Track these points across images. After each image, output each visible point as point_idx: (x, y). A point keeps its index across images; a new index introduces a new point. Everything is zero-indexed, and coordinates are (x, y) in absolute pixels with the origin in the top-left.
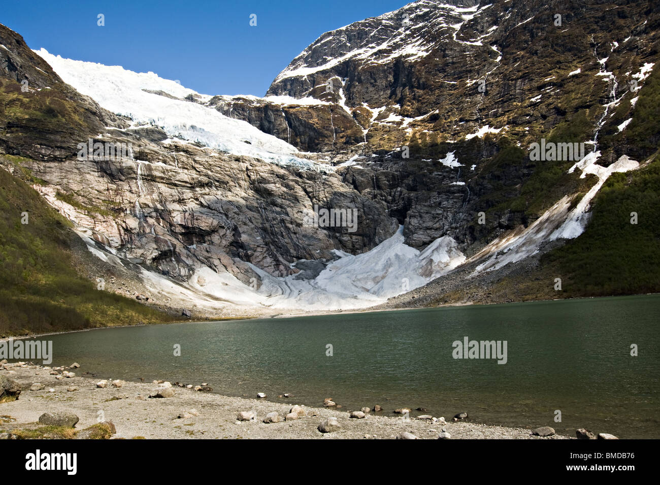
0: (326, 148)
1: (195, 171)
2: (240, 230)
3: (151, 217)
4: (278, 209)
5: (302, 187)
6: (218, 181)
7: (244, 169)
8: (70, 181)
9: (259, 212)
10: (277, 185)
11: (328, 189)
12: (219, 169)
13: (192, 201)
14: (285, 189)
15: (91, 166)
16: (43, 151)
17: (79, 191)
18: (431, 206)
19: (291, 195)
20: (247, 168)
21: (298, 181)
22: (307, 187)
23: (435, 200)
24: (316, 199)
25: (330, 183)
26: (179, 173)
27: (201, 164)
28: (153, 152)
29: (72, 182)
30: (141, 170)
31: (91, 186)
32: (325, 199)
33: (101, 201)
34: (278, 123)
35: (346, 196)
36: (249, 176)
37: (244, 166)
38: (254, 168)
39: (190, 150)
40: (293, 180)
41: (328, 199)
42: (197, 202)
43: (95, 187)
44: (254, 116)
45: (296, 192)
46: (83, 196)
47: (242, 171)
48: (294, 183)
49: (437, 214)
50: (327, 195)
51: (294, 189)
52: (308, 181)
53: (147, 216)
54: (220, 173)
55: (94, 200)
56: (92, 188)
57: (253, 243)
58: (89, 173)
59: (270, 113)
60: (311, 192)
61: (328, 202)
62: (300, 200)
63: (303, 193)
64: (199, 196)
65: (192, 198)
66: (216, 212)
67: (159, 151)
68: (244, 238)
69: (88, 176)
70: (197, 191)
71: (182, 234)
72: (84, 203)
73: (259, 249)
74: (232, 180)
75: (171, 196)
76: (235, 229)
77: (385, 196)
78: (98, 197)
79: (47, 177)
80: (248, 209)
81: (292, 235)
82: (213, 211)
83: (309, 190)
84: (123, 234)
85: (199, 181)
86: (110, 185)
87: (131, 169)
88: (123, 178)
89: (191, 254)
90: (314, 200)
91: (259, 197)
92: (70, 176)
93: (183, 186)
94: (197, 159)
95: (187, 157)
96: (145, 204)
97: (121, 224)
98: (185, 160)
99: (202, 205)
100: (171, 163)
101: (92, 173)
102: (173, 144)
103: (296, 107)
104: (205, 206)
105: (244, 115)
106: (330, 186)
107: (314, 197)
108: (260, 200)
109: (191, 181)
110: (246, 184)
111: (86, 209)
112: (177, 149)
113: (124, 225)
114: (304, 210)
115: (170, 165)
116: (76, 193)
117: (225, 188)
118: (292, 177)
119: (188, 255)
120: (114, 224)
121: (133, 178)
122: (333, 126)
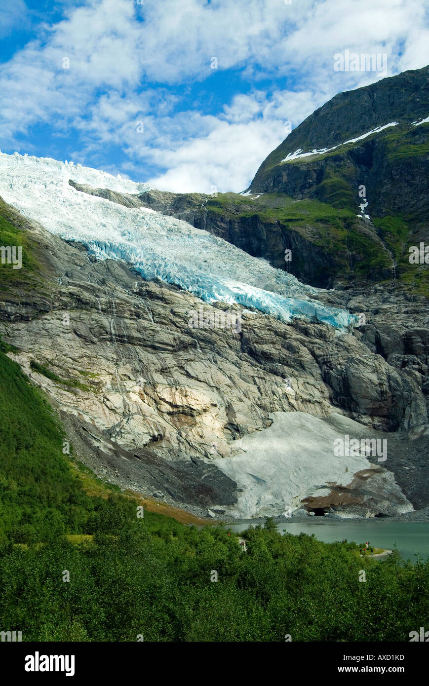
0: (340, 283)
1: (174, 328)
2: (235, 408)
4: (279, 379)
5: (309, 349)
6: (202, 341)
8: (42, 347)
9: (255, 383)
10: (277, 346)
11: (344, 353)
13: (177, 370)
14: (286, 352)
15: (59, 325)
16: (9, 310)
17: (53, 359)
19: (295, 360)
21: (305, 341)
22: (315, 349)
24: (327, 366)
25: (346, 345)
26: (158, 332)
27: (181, 318)
28: (123, 302)
29: (44, 348)
30: (115, 329)
31: (64, 353)
32: (339, 367)
33: (77, 372)
34: (272, 243)
35: (367, 364)
36: (241, 334)
38: (248, 322)
39: (166, 297)
40: (296, 340)
41: (343, 367)
42: (183, 372)
43: (69, 353)
44: (237, 230)
45: (301, 356)
46: (58, 366)
48: (298, 343)
50: (341, 361)
51: (298, 352)
52: (316, 341)
53: (130, 392)
54: (205, 330)
55: (70, 371)
56: (66, 355)
57: (250, 426)
58: (59, 335)
59: (260, 227)
60: (321, 356)
61: (342, 371)
62: (306, 366)
63: (310, 357)
64: (183, 362)
65: (176, 366)
66: (205, 385)
67: (129, 300)
68: (240, 419)
69: (58, 339)
70: (180, 356)
71: (170, 414)
72: (61, 375)
74: (220, 339)
75: (153, 365)
76: (229, 408)
77: (418, 364)
78: (74, 366)
79: (17, 343)
80: (242, 379)
82: (203, 384)
83: (318, 352)
84: (108, 415)
85: (182, 342)
86: (84, 350)
87: (102, 327)
88: (95, 339)
89: (182, 440)
90: (325, 367)
91: (254, 362)
92: (41, 340)
93: (164, 349)
94: (176, 310)
95: (164, 307)
96: (125, 375)
97: (104, 402)
98: (162, 311)
99: (188, 375)
100: (145, 316)
101: (62, 335)
102: (144, 289)
103: (298, 220)
104: (192, 377)
105: (224, 229)
106: (346, 349)
107: (325, 363)
108: (256, 366)
109: (173, 343)
110: (238, 344)
111: (65, 383)
112: (151, 296)
113: (108, 403)
114: (311, 380)
115: (144, 319)
116: (50, 362)
117: (211, 350)
118: (295, 335)
119: (179, 441)
120: (97, 402)
121: (106, 340)
122: (351, 251)
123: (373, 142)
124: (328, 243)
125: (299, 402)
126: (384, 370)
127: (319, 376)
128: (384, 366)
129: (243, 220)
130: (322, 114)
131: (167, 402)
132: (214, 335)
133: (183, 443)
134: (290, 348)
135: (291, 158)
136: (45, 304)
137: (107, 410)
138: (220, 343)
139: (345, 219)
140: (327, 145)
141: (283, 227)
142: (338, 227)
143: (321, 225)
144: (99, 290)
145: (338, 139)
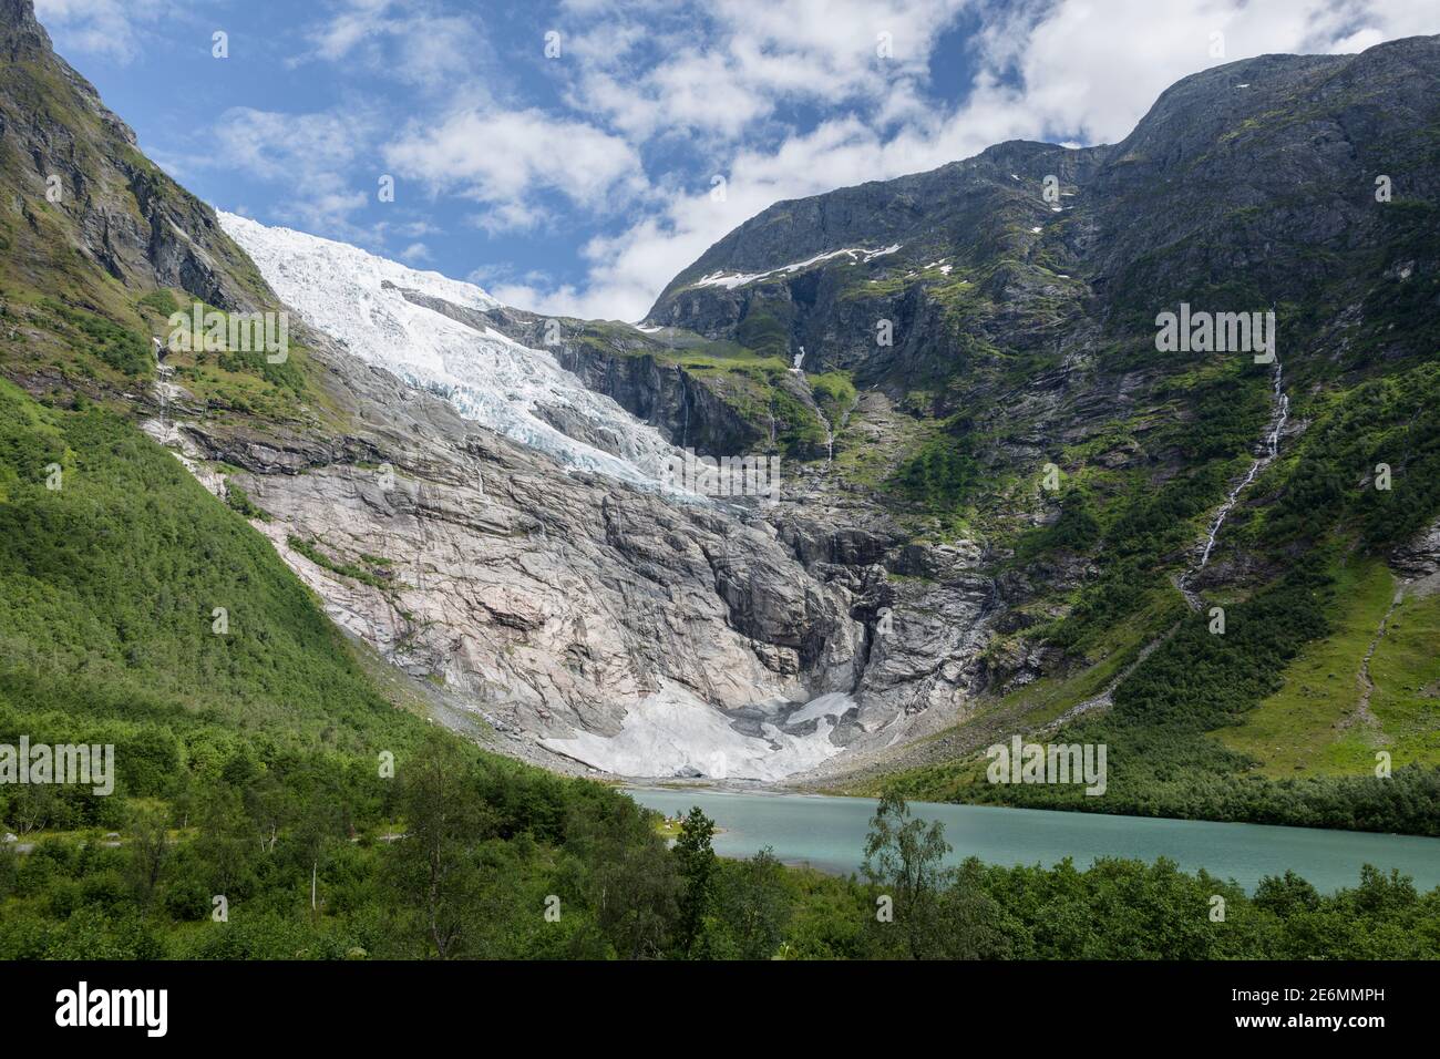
1: (512, 503)
2: (587, 622)
3: (441, 591)
4: (655, 586)
5: (701, 546)
6: (550, 523)
7: (600, 503)
8: (308, 515)
9: (621, 590)
10: (656, 539)
11: (749, 555)
12: (554, 500)
13: (508, 563)
14: (669, 549)
16: (264, 457)
17: (323, 535)
18: (922, 611)
19: (680, 561)
20: (605, 500)
21: (696, 535)
22: (710, 547)
23: (933, 600)
24: (724, 572)
25: (753, 545)
26: (486, 507)
27: (522, 488)
28: (441, 460)
29: (312, 516)
31: (341, 527)
32: (741, 575)
33: (358, 556)
34: (668, 398)
35: (779, 573)
36: (608, 519)
37: (599, 495)
38: (619, 503)
39: (505, 458)
40: (686, 533)
41: (746, 575)
42: (517, 566)
43: (349, 528)
44: (621, 375)
45: (689, 556)
46: (329, 545)
47: (595, 506)
48: (687, 536)
49: (933, 627)
50: (744, 566)
51: (685, 550)
52: (712, 535)
53: (433, 589)
54: (557, 509)
55: (347, 553)
56: (343, 530)
57: (606, 649)
58: (337, 501)
59: (654, 372)
60: (716, 557)
61: (744, 581)
62: (695, 571)
63: (702, 557)
64: (519, 552)
65: (507, 557)
66: (547, 587)
67: (450, 457)
68: (592, 639)
69: (335, 506)
70: (515, 543)
72: (332, 558)
73: (616, 661)
74: (577, 524)
75: (473, 552)
76: (578, 622)
77: (849, 578)
78: (354, 547)
79: (271, 507)
80: (602, 581)
81: (675, 637)
82: (544, 586)
83: (713, 552)
84: (397, 621)
85: (520, 524)
86: (372, 525)
87: (405, 494)
88: (392, 511)
89: (503, 664)
90: (720, 573)
91: (622, 559)
92: (307, 506)
93: (493, 532)
94: (517, 477)
95: (500, 472)
96: (430, 565)
97: (393, 603)
98: (497, 477)
99: (524, 572)
100: (471, 482)
101: (342, 500)
102: (474, 443)
103: (705, 367)
104: (530, 575)
105: (603, 370)
106: (752, 550)
107: (722, 568)
108: (624, 565)
109: (508, 524)
110: (601, 533)
111: (336, 570)
112: (482, 453)
113: (397, 603)
114: (701, 592)
115: (469, 486)
116: (318, 539)
117: (562, 538)
118: (685, 525)
119: (499, 665)
120: (383, 601)
121: (408, 512)
122: (775, 416)
123: (819, 270)
124: (745, 402)
125: (680, 620)
126: (801, 583)
127: (712, 586)
128: (803, 579)
129: (631, 362)
130: (754, 226)
131: (487, 608)
132: (569, 517)
133: (503, 668)
134: (674, 543)
135: (705, 282)
136: (320, 453)
137: (395, 615)
138: (575, 529)
139: (770, 372)
140: (755, 269)
141: (685, 376)
142: (760, 383)
143: (737, 376)
144: (407, 440)
145: (772, 262)
